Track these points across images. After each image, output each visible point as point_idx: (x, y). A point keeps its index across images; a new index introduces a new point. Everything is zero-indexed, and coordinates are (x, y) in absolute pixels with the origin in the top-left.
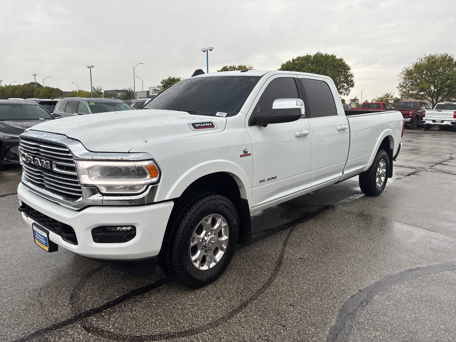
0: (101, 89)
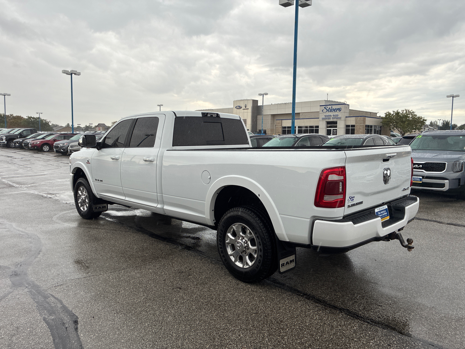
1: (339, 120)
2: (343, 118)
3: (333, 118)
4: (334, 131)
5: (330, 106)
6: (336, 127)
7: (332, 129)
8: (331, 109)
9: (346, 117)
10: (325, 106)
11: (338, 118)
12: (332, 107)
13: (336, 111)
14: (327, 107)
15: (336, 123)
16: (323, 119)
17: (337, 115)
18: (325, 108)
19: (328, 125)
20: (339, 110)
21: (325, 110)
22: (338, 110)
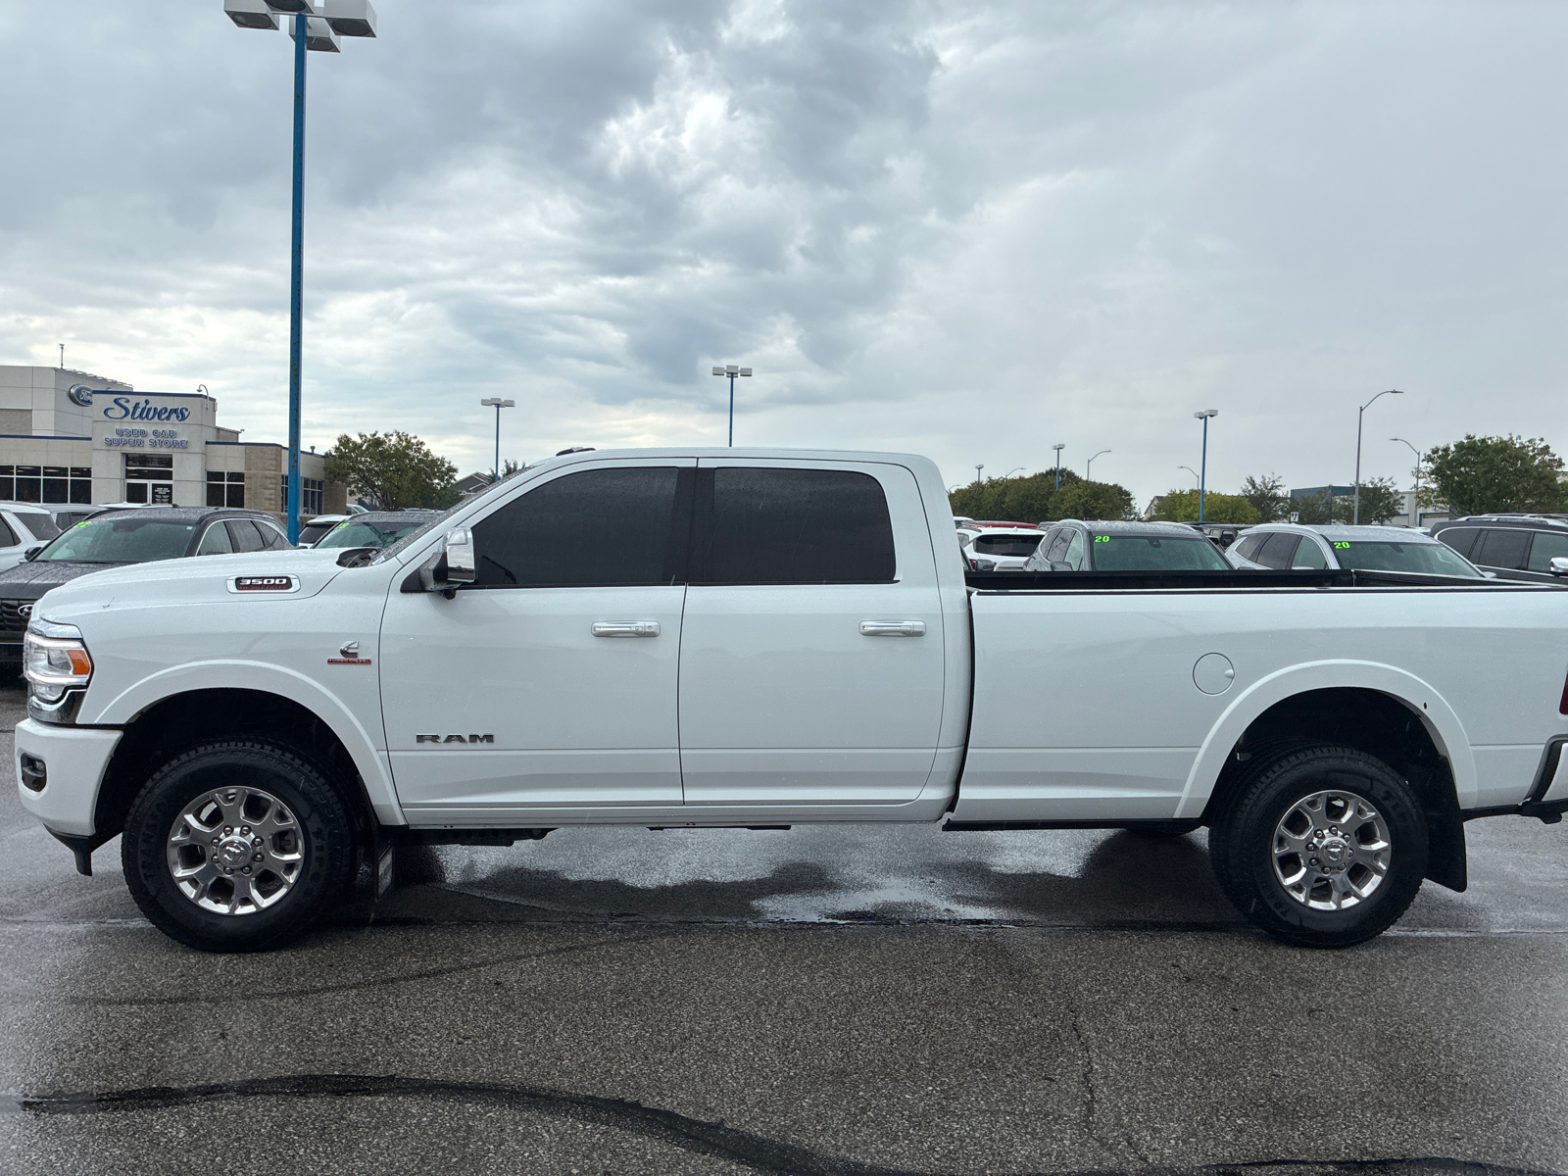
0: (1277, 484)
1: (179, 450)
2: (197, 446)
3: (154, 444)
4: (159, 490)
5: (143, 399)
6: (169, 475)
7: (150, 483)
8: (144, 409)
9: (207, 443)
10: (119, 396)
11: (175, 445)
12: (147, 402)
13: (168, 418)
14: (128, 401)
15: (167, 461)
16: (110, 443)
17: (172, 434)
18: (116, 401)
19: (129, 468)
20: (178, 417)
21: (118, 412)
22: (174, 416)
